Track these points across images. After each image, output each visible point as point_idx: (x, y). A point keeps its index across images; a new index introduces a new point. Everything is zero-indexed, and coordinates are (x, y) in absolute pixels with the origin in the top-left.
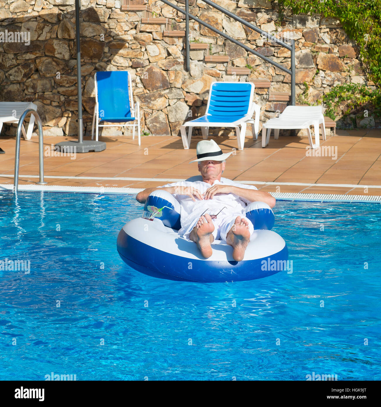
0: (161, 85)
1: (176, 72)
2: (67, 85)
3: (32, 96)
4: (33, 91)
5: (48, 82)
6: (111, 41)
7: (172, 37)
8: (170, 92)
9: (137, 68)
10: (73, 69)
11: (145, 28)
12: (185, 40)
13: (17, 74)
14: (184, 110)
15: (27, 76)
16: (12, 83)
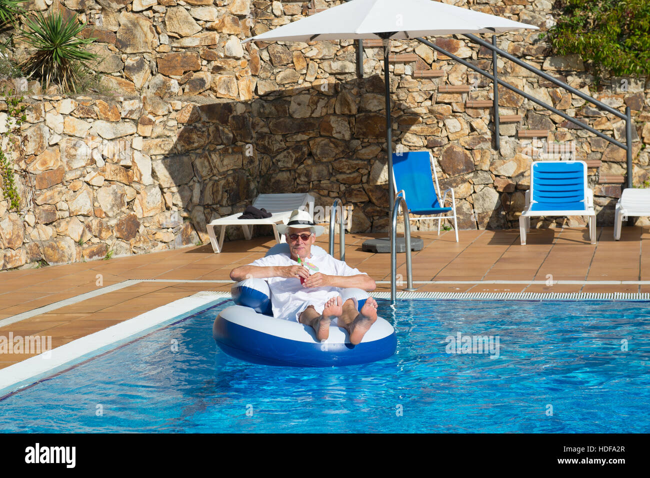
0: (465, 168)
1: (483, 152)
2: (348, 172)
3: (305, 187)
4: (306, 180)
5: (324, 168)
6: (401, 116)
7: (476, 108)
8: (476, 176)
9: (434, 147)
10: (355, 151)
11: (443, 98)
12: (493, 111)
13: (286, 159)
14: (494, 198)
15: (299, 161)
16: (281, 171)
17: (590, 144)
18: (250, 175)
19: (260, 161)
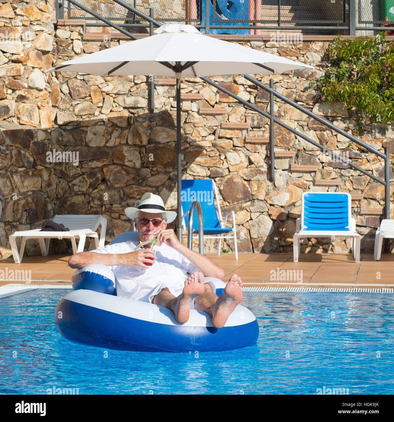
0: (243, 197)
3: (98, 209)
4: (99, 203)
5: (116, 193)
6: (187, 148)
7: (254, 144)
8: (252, 205)
9: (216, 177)
10: (144, 179)
11: (225, 133)
12: (269, 146)
13: (81, 184)
14: (268, 225)
15: (93, 186)
16: (76, 194)
17: (352, 182)
18: (48, 197)
19: (57, 185)
